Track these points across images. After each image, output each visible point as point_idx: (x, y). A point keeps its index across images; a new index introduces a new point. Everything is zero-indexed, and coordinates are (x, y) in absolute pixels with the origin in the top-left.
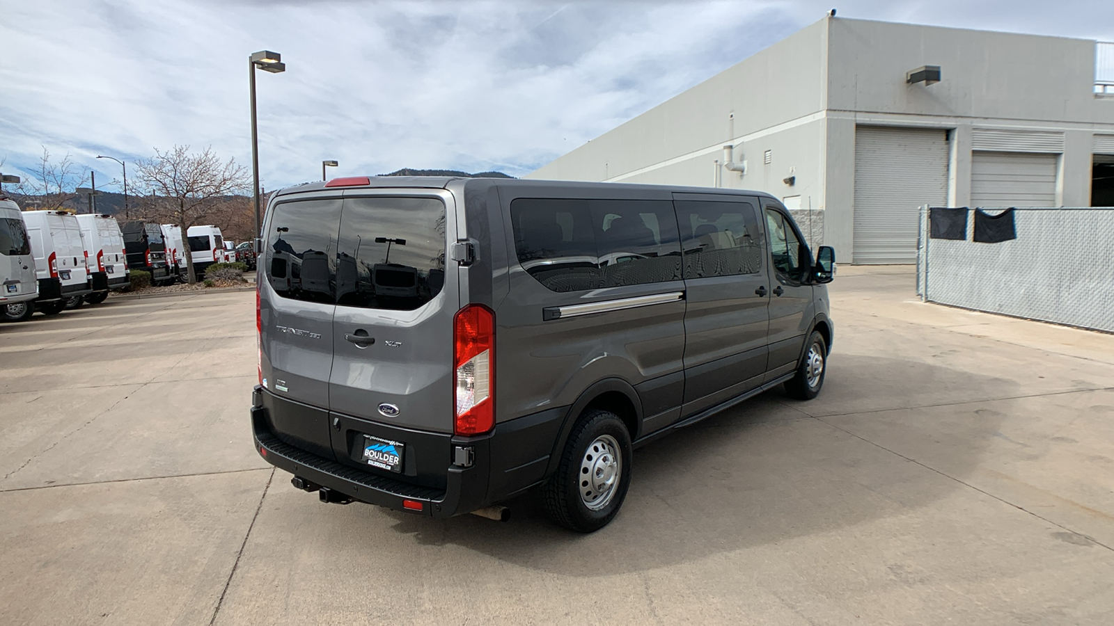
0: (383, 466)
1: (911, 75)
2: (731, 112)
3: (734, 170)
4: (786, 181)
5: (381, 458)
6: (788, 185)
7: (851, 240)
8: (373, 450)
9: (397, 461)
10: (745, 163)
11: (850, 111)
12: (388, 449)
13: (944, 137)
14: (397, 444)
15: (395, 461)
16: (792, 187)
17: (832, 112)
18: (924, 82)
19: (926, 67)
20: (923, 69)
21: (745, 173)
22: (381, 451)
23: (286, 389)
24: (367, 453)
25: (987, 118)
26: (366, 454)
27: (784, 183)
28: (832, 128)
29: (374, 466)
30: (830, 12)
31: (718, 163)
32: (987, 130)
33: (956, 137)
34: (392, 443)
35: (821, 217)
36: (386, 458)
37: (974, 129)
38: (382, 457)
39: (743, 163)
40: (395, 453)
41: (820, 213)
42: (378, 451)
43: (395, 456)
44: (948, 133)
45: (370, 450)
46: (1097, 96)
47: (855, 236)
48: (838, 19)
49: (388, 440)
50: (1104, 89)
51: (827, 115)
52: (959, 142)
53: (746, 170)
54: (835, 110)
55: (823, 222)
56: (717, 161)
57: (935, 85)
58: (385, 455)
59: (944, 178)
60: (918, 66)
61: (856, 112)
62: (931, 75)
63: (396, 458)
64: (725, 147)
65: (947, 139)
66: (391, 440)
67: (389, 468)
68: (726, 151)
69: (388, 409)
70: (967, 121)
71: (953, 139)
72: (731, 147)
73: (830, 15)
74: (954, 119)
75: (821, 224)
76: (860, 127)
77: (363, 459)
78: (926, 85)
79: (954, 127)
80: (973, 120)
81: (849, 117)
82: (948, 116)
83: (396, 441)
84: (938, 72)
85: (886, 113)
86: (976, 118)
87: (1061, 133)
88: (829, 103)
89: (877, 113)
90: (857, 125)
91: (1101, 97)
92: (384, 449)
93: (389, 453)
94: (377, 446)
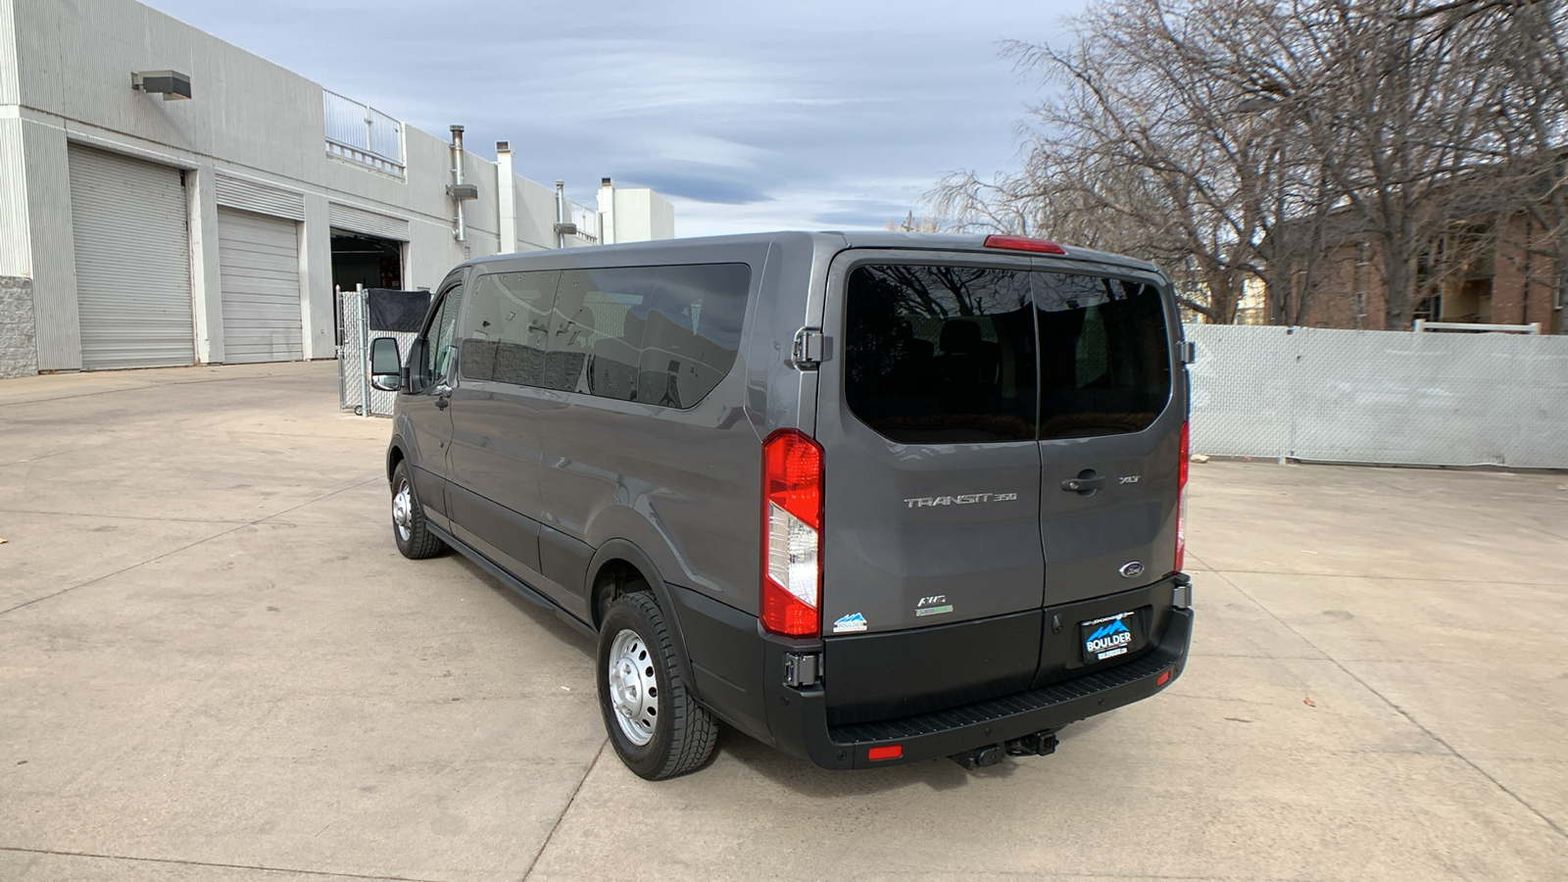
0: (1117, 652)
1: (143, 79)
5: (1110, 644)
7: (75, 331)
8: (1096, 639)
9: (1130, 637)
11: (57, 115)
12: (1116, 627)
13: (180, 180)
14: (1126, 614)
15: (1127, 638)
17: (30, 111)
18: (161, 94)
19: (173, 72)
20: (170, 75)
22: (1107, 635)
23: (949, 608)
24: (1091, 646)
25: (229, 162)
26: (1090, 650)
28: (32, 139)
29: (1108, 658)
32: (233, 179)
33: (198, 184)
34: (1119, 617)
35: (29, 291)
36: (1116, 640)
37: (217, 175)
38: (1112, 641)
40: (1125, 627)
41: (27, 283)
42: (1103, 638)
43: (1124, 632)
44: (184, 174)
45: (1093, 641)
46: (327, 155)
47: (83, 323)
49: (1114, 615)
50: (343, 152)
51: (21, 115)
52: (201, 191)
54: (33, 109)
55: (32, 300)
57: (182, 102)
58: (1114, 637)
59: (183, 241)
61: (65, 118)
62: (179, 87)
63: (1126, 634)
65: (183, 184)
66: (1117, 614)
67: (1125, 650)
69: (1134, 568)
70: (209, 162)
71: (192, 185)
74: (192, 155)
75: (29, 303)
76: (74, 145)
77: (1089, 657)
78: (165, 99)
79: (194, 167)
80: (215, 161)
81: (57, 125)
82: (188, 151)
83: (1123, 612)
84: (189, 84)
85: (109, 130)
86: (218, 159)
87: (301, 195)
88: (23, 94)
89: (96, 126)
90: (68, 142)
91: (332, 157)
92: (1111, 629)
93: (1117, 633)
94: (1100, 631)
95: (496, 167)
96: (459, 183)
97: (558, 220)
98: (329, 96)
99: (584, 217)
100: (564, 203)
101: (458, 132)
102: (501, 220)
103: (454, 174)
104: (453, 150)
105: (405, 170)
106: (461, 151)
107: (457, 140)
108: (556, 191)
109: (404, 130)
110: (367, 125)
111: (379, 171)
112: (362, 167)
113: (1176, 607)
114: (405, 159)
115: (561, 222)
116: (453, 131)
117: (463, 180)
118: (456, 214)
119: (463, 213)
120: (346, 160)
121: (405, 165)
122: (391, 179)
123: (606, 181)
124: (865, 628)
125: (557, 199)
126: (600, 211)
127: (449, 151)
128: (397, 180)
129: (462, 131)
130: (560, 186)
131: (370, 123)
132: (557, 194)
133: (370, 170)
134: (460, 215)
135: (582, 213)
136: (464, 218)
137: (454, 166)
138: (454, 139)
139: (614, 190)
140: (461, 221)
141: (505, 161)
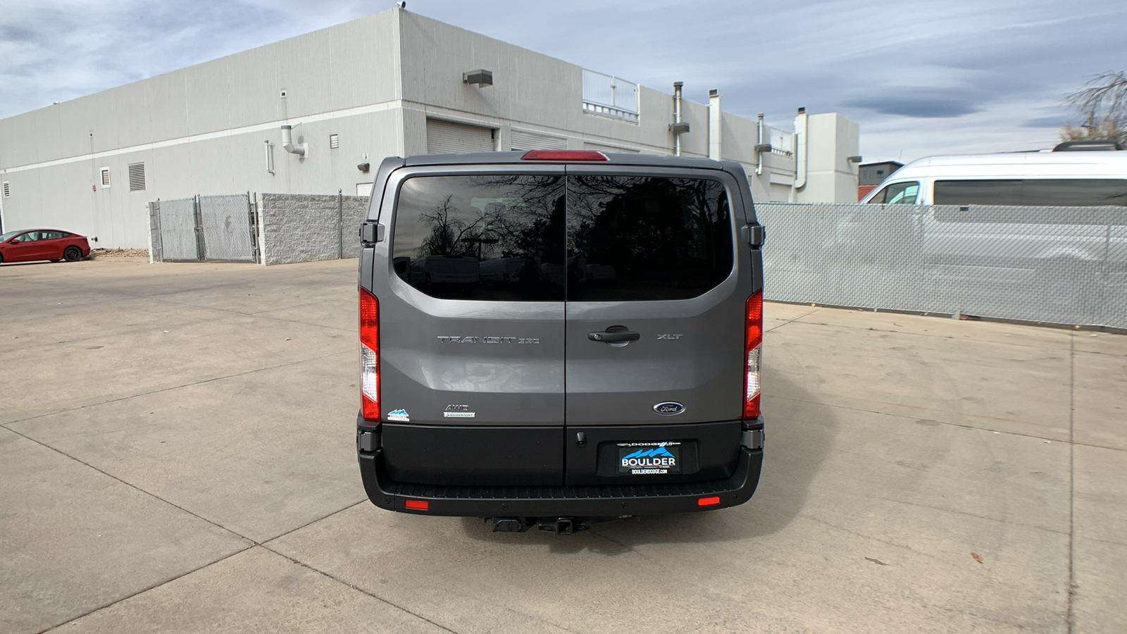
0: (657, 472)
1: (468, 76)
2: (284, 89)
3: (294, 152)
4: (360, 168)
5: (648, 464)
6: (361, 171)
8: (634, 458)
9: (673, 462)
10: (305, 146)
11: (421, 103)
12: (657, 452)
13: (491, 136)
14: (671, 444)
15: (670, 462)
16: (366, 174)
17: (407, 103)
18: (478, 84)
19: (482, 70)
20: (480, 72)
21: (306, 156)
22: (648, 457)
23: (472, 415)
24: (625, 462)
25: (520, 122)
26: (624, 465)
27: (358, 170)
28: (408, 119)
29: (642, 475)
30: (401, 3)
31: (269, 144)
32: (520, 132)
33: (500, 135)
34: (664, 444)
36: (657, 462)
37: (512, 130)
38: (651, 462)
39: (302, 146)
40: (668, 454)
42: (641, 458)
43: (668, 457)
44: (493, 132)
45: (629, 459)
46: (584, 112)
48: (406, 12)
50: (595, 109)
51: (402, 106)
52: (502, 141)
53: (307, 153)
54: (409, 101)
56: (267, 142)
57: (487, 88)
58: (654, 460)
60: (474, 68)
61: (426, 105)
62: (485, 78)
63: (670, 459)
64: (283, 127)
65: (493, 137)
66: (661, 442)
67: (665, 471)
68: (285, 132)
69: (670, 407)
70: (507, 123)
71: (498, 138)
72: (289, 127)
73: (400, 7)
74: (498, 120)
76: (430, 120)
78: (480, 87)
79: (498, 127)
80: (512, 123)
81: (420, 109)
82: (495, 117)
83: (668, 441)
84: (491, 77)
85: (449, 109)
86: (513, 121)
87: (565, 139)
88: (404, 93)
89: (442, 108)
90: (427, 118)
91: (587, 113)
92: (652, 453)
93: (659, 456)
94: (639, 452)
95: (708, 108)
96: (678, 122)
97: (759, 142)
98: (587, 73)
99: (782, 138)
100: (763, 130)
101: (678, 86)
102: (711, 145)
103: (675, 116)
104: (675, 99)
105: (639, 117)
106: (680, 99)
107: (678, 92)
108: (757, 121)
109: (639, 89)
110: (612, 89)
111: (620, 119)
112: (608, 117)
113: (745, 447)
114: (639, 109)
115: (761, 143)
116: (675, 86)
117: (681, 120)
118: (675, 144)
119: (680, 143)
120: (597, 114)
121: (639, 113)
122: (629, 124)
123: (801, 110)
124: (408, 420)
125: (759, 127)
126: (796, 133)
127: (672, 100)
128: (632, 124)
129: (682, 86)
130: (761, 117)
131: (614, 87)
132: (759, 123)
133: (614, 119)
134: (678, 144)
135: (780, 136)
136: (681, 146)
137: (675, 111)
138: (676, 91)
139: (808, 116)
140: (678, 149)
141: (714, 104)
